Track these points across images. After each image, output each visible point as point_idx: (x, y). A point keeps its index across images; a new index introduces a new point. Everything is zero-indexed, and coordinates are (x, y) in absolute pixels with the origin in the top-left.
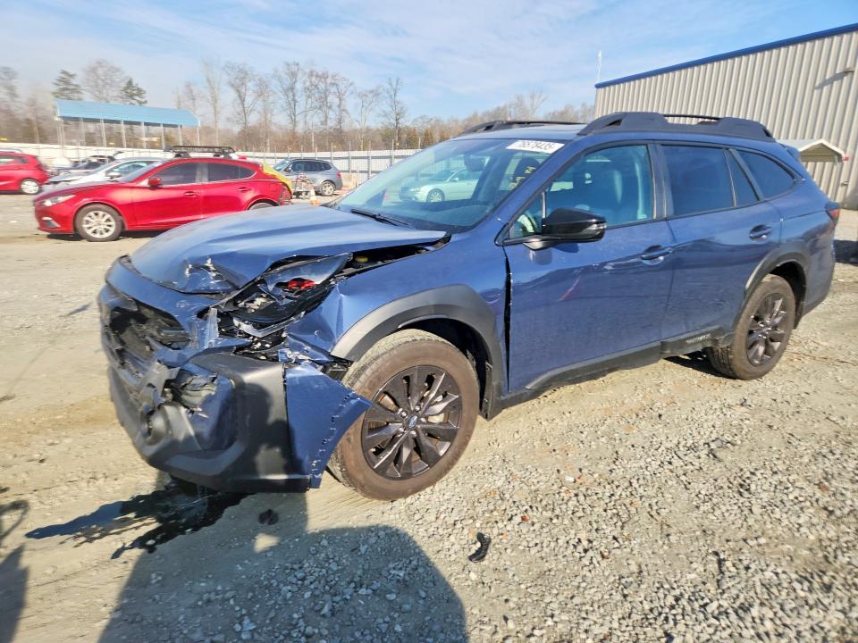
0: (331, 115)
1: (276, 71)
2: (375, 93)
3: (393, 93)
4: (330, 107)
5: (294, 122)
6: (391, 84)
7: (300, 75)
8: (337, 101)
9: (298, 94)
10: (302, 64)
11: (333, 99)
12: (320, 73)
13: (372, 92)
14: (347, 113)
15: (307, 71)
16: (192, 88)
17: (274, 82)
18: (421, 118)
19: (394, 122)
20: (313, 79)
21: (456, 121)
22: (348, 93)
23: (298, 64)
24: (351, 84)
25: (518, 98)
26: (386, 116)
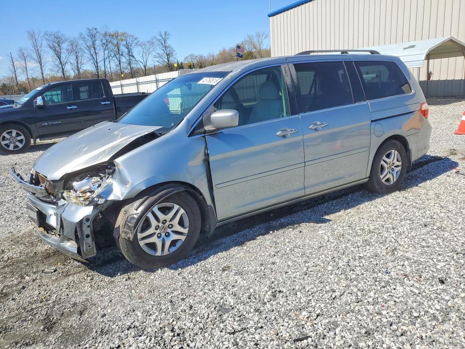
0: (123, 60)
1: (81, 34)
2: (151, 43)
3: (163, 42)
4: (122, 55)
5: (97, 67)
6: (161, 36)
7: (98, 35)
8: (126, 50)
9: (98, 48)
10: (99, 29)
11: (124, 49)
12: (112, 33)
13: (149, 42)
14: (134, 57)
15: (104, 32)
16: (24, 51)
17: (81, 42)
18: (190, 56)
19: (166, 60)
20: (108, 37)
21: (213, 56)
22: (133, 44)
23: (96, 29)
24: (136, 39)
25: (250, 38)
26: (160, 57)
